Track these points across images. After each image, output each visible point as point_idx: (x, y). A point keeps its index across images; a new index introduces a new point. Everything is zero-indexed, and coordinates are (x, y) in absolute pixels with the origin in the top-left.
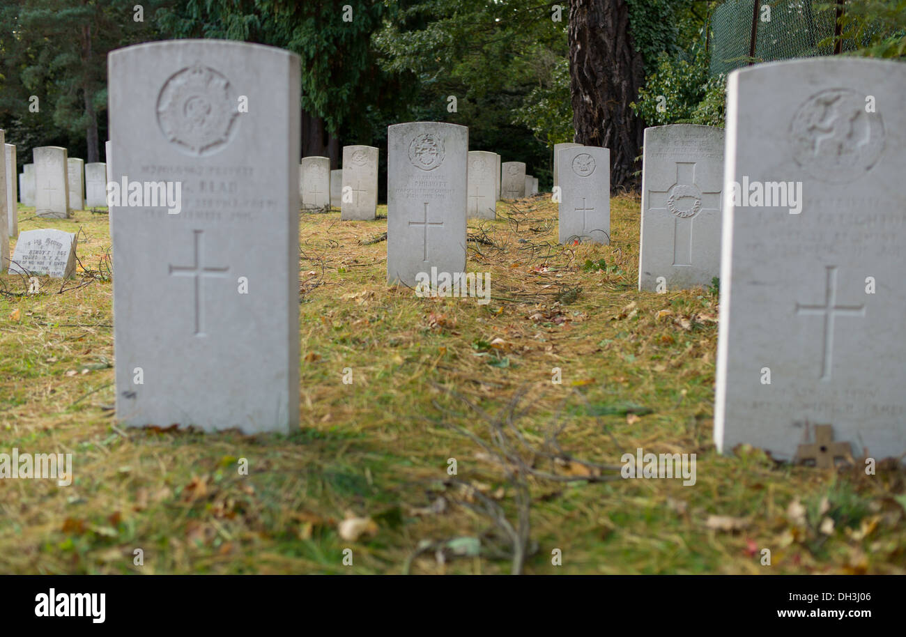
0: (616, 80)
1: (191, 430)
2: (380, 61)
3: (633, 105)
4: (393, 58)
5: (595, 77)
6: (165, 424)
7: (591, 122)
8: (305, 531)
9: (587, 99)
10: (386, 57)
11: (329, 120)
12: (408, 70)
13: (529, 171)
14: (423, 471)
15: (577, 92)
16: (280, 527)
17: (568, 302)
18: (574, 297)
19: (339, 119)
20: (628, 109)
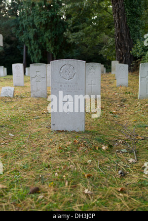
0: (126, 46)
1: (66, 131)
2: (67, 40)
3: (131, 52)
4: (70, 39)
5: (121, 45)
6: (61, 130)
7: (120, 56)
8: (97, 148)
9: (119, 50)
10: (68, 39)
11: (54, 54)
12: (74, 42)
13: (104, 67)
14: (111, 138)
15: (117, 49)
16: (92, 148)
17: (124, 102)
18: (125, 101)
19: (57, 54)
20: (129, 53)
